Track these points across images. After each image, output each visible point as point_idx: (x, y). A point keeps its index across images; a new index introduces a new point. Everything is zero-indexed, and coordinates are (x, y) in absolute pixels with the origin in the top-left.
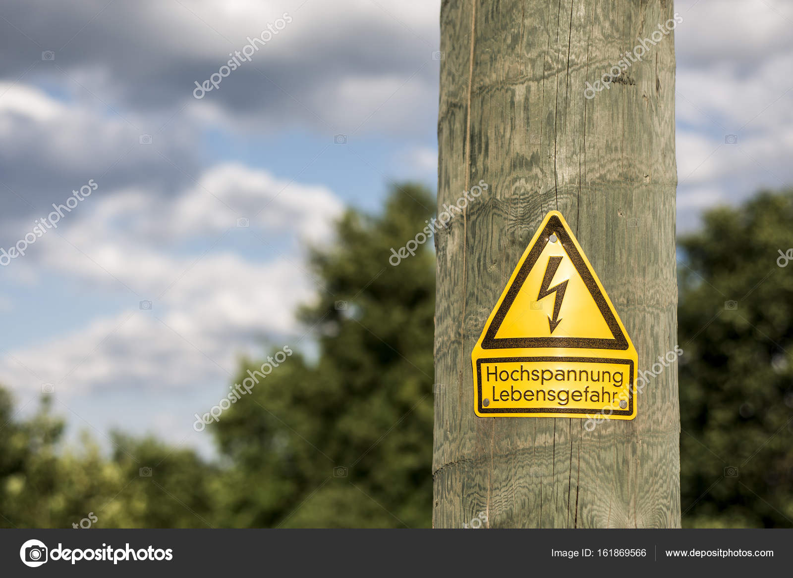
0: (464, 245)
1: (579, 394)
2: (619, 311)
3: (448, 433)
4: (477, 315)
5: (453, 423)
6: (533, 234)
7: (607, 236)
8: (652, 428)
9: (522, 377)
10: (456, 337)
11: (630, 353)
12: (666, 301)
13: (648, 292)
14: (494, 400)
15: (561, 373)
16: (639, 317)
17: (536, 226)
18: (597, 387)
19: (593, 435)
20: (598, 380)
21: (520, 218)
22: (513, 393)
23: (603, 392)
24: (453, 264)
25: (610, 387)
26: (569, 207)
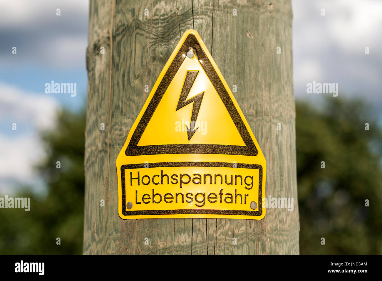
0: (110, 63)
1: (215, 196)
2: (249, 121)
3: (95, 234)
4: (122, 125)
5: (100, 225)
6: (172, 50)
7: (238, 54)
8: (278, 228)
9: (162, 181)
10: (102, 146)
11: (259, 159)
12: (287, 115)
13: (273, 106)
14: (137, 203)
15: (198, 177)
16: (266, 127)
17: (174, 44)
18: (230, 189)
19: (227, 234)
20: (232, 183)
21: (160, 36)
22: (154, 196)
23: (236, 195)
24: (101, 81)
25: (241, 190)
26: (204, 26)
